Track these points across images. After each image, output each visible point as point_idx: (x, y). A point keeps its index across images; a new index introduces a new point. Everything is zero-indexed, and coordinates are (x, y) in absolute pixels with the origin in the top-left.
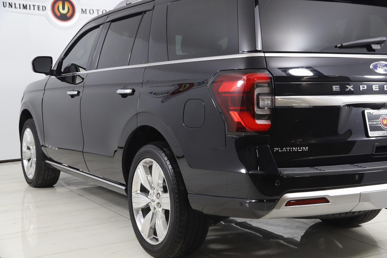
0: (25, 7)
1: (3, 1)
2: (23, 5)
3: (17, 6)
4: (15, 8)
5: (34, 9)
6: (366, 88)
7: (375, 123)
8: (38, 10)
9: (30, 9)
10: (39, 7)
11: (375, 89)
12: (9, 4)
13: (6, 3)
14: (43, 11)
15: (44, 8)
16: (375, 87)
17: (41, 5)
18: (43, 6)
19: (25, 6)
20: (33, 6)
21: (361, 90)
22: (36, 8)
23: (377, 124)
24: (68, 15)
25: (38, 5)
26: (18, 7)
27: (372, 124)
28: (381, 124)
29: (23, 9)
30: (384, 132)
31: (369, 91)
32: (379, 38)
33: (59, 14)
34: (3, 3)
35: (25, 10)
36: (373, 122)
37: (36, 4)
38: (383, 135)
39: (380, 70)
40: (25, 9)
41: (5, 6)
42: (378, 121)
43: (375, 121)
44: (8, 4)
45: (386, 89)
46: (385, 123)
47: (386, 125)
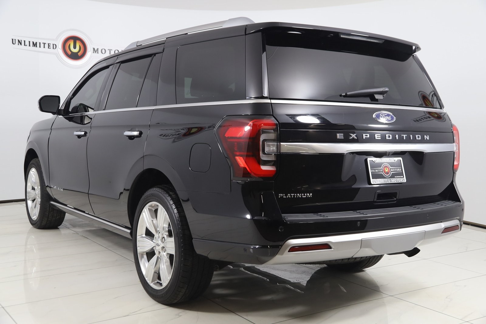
0: (35, 45)
1: (13, 38)
2: (33, 42)
3: (27, 43)
4: (25, 45)
5: (44, 47)
6: (368, 136)
7: (377, 171)
8: (49, 48)
9: (40, 47)
10: (49, 45)
11: (377, 137)
12: (19, 41)
13: (15, 40)
14: (54, 49)
15: (55, 46)
16: (377, 136)
17: (52, 43)
18: (53, 44)
19: (35, 43)
20: (43, 44)
21: (364, 138)
22: (46, 46)
23: (379, 172)
24: (79, 54)
25: (49, 43)
26: (28, 45)
27: (374, 172)
28: (382, 172)
29: (33, 46)
30: (385, 180)
31: (372, 140)
32: (382, 88)
33: (70, 53)
34: (12, 40)
35: (35, 48)
36: (375, 169)
37: (47, 42)
38: (385, 182)
39: (383, 120)
40: (34, 46)
41: (14, 43)
42: (379, 169)
43: (377, 169)
44: (17, 42)
45: (387, 138)
46: (387, 171)
47: (387, 173)
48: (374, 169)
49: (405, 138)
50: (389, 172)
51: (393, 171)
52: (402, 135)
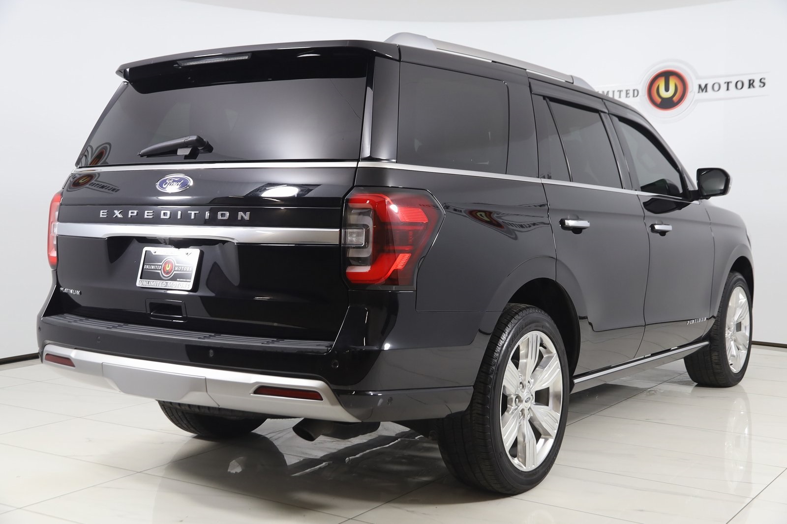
6: (135, 214)
7: (153, 268)
16: (148, 213)
21: (129, 216)
23: (155, 269)
27: (146, 269)
28: (160, 270)
30: (159, 282)
36: (151, 265)
38: (156, 286)
42: (157, 265)
43: (153, 265)
45: (162, 217)
46: (168, 269)
47: (167, 273)
48: (149, 265)
49: (193, 217)
50: (171, 271)
51: (178, 271)
52: (189, 212)
